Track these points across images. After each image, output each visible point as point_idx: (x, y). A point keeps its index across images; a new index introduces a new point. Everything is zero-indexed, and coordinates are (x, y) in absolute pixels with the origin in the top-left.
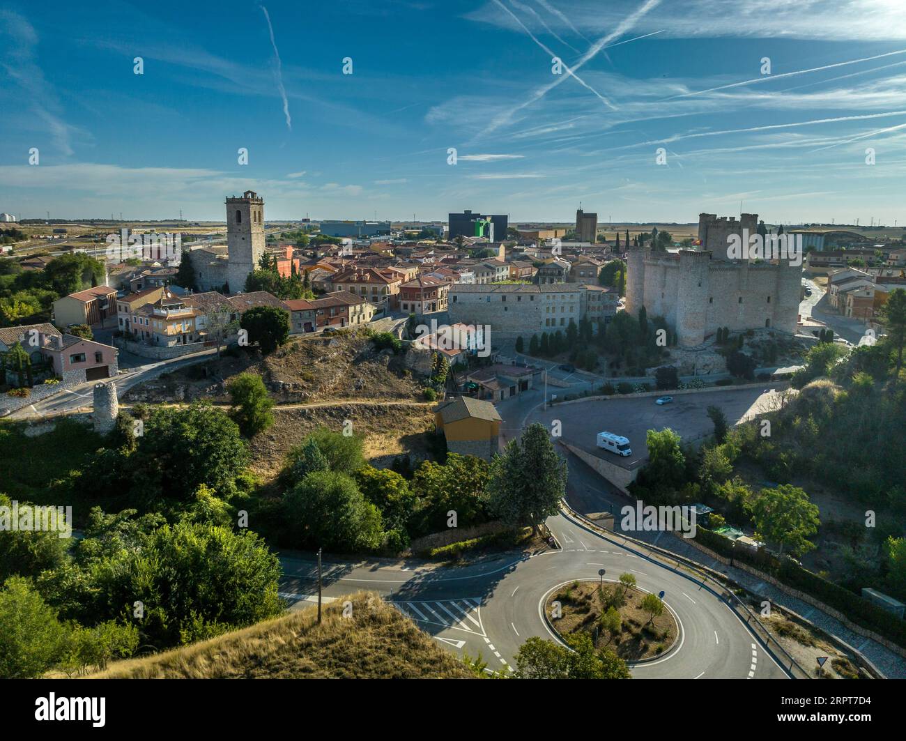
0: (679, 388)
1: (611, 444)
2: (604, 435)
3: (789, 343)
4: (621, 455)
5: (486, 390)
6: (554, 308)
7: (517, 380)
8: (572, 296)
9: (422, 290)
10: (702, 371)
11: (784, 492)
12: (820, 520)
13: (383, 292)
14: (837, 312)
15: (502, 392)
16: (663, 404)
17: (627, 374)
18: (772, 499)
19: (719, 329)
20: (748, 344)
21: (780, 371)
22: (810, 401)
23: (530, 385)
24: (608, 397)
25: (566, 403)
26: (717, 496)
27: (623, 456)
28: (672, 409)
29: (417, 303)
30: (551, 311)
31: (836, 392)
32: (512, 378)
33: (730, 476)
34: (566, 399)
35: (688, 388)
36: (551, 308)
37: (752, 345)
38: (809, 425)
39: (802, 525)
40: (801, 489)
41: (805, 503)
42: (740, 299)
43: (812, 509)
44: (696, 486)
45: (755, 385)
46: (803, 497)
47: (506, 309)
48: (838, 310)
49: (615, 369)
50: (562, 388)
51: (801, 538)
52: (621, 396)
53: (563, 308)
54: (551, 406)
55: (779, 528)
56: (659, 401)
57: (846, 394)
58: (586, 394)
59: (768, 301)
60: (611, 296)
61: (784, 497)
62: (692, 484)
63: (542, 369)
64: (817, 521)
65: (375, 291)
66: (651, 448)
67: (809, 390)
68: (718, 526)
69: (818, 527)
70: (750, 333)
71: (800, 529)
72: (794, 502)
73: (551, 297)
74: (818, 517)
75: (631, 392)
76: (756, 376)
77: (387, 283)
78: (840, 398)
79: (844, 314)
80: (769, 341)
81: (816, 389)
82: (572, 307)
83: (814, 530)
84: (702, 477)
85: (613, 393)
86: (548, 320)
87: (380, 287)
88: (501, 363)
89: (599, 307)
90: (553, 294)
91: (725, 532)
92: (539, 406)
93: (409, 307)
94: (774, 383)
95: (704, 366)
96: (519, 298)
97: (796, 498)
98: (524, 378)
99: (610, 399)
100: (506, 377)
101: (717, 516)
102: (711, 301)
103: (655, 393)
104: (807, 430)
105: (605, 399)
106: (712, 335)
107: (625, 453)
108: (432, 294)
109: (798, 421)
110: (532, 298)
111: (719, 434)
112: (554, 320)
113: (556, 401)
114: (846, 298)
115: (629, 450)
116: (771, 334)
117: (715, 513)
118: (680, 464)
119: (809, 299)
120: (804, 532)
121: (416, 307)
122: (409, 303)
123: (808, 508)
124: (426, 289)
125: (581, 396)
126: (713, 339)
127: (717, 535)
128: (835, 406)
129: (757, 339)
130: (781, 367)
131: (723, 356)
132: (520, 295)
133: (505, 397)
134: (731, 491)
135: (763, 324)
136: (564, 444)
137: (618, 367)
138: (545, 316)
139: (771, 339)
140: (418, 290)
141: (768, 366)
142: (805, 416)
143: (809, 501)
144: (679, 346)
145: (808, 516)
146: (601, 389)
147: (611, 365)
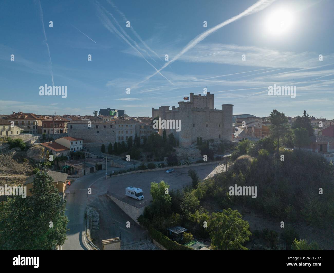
0: (179, 165)
1: (132, 193)
2: (129, 188)
3: (229, 145)
4: (137, 200)
5: (75, 169)
6: (122, 131)
7: (95, 164)
8: (131, 126)
9: (54, 122)
10: (190, 157)
11: (227, 214)
12: (251, 232)
13: (34, 124)
14: (248, 136)
15: (84, 171)
16: (169, 172)
17: (155, 160)
18: (219, 219)
19: (198, 138)
20: (211, 145)
21: (225, 156)
22: (240, 165)
23: (103, 167)
24: (142, 171)
25: (119, 175)
26: (190, 220)
27: (138, 200)
28: (174, 175)
29: (51, 129)
30: (121, 133)
31: (251, 160)
32: (92, 163)
33: (198, 207)
34: (119, 173)
35: (183, 165)
36: (121, 131)
37: (213, 146)
38: (240, 176)
39: (240, 236)
40: (237, 210)
41: (240, 220)
42: (207, 125)
43: (245, 224)
44: (177, 215)
45: (215, 162)
46: (239, 217)
47: (98, 132)
48: (249, 134)
49: (149, 158)
50: (120, 168)
51: (240, 245)
52: (149, 170)
53: (127, 131)
54: (111, 177)
55: (225, 240)
56: (168, 171)
57: (256, 160)
58: (131, 170)
59: (219, 127)
60: (151, 126)
61: (227, 217)
62: (175, 213)
63: (111, 159)
64: (249, 233)
65: (29, 124)
66: (153, 194)
67: (238, 160)
68: (188, 241)
69: (250, 237)
70: (212, 140)
71: (239, 239)
72: (233, 220)
73: (121, 127)
74: (249, 229)
75: (154, 168)
76: (215, 158)
77: (35, 119)
78: (254, 162)
79: (251, 136)
80: (221, 144)
81: (242, 159)
82: (131, 131)
83: (248, 239)
84: (182, 209)
85: (146, 169)
86: (119, 137)
87: (31, 122)
88: (92, 157)
89: (145, 131)
90: (122, 125)
91: (193, 245)
92: (104, 177)
93: (47, 131)
94: (223, 161)
95: (191, 155)
96: (105, 127)
97: (234, 217)
98: (99, 163)
99: (144, 172)
100: (89, 163)
101: (188, 234)
102: (194, 126)
103: (166, 168)
104: (239, 179)
105: (141, 172)
106: (195, 142)
107: (139, 198)
108: (60, 125)
109: (234, 175)
110: (111, 127)
111: (195, 185)
112: (122, 137)
113: (114, 174)
114: (251, 129)
115: (142, 196)
116: (222, 141)
117: (187, 232)
118: (168, 202)
119: (237, 132)
120: (241, 241)
121: (51, 131)
122: (47, 129)
123: (243, 224)
124: (56, 122)
125: (128, 171)
126: (196, 143)
127: (187, 248)
128: (251, 166)
129: (215, 143)
130: (226, 154)
131: (200, 150)
132: (105, 125)
133: (86, 173)
134: (199, 216)
135: (217, 137)
136: (108, 196)
137: (151, 157)
138: (118, 135)
139: (222, 143)
140: (51, 122)
141: (221, 154)
142: (238, 173)
143: (243, 218)
144: (180, 146)
145: (243, 230)
146: (139, 167)
147: (148, 157)
